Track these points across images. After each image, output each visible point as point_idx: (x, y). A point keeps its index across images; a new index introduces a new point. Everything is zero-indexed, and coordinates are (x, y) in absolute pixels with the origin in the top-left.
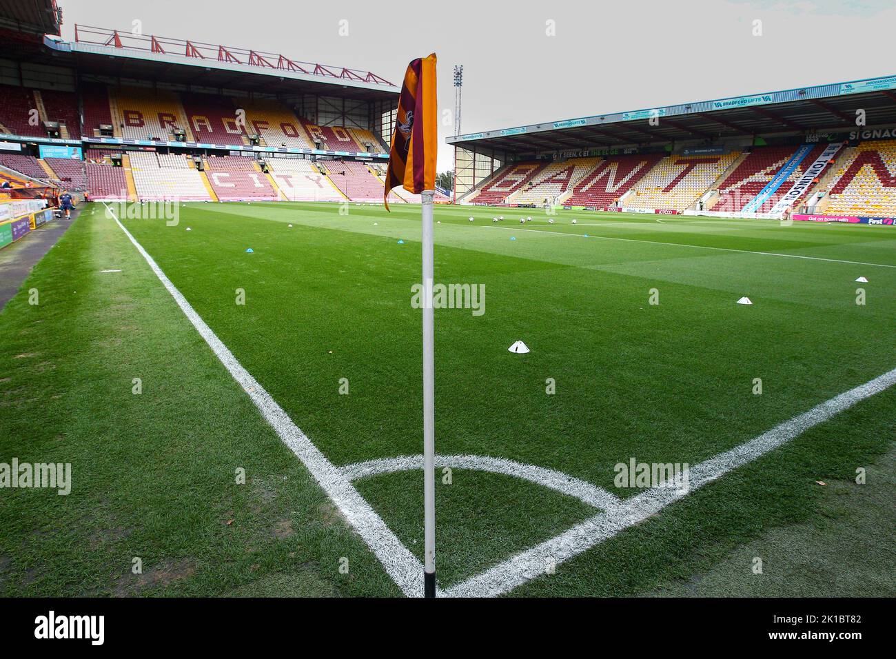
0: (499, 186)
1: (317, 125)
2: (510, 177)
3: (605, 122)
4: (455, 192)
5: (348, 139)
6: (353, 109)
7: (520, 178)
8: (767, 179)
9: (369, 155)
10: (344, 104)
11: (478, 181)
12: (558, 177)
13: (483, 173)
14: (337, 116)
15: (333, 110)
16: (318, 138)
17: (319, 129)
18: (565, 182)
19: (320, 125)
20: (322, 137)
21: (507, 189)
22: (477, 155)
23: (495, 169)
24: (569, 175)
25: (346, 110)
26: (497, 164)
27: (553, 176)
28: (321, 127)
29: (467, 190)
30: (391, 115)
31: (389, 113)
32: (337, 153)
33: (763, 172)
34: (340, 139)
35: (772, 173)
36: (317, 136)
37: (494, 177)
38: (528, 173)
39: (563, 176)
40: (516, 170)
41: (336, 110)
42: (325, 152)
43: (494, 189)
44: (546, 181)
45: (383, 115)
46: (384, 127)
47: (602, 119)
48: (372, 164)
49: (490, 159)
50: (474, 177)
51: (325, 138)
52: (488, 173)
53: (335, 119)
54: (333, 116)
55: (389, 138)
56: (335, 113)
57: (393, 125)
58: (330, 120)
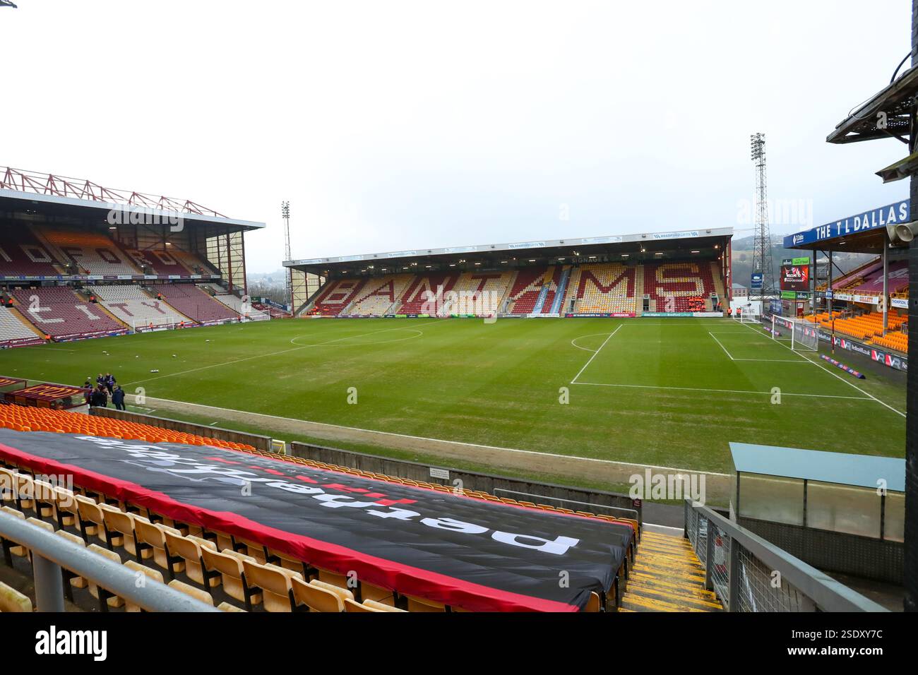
0: (331, 299)
1: (137, 248)
2: (337, 291)
3: (432, 254)
4: (293, 307)
5: (173, 263)
7: (348, 292)
8: (538, 289)
9: (200, 277)
11: (310, 295)
12: (382, 291)
13: (313, 289)
14: (158, 240)
15: (153, 235)
16: (143, 263)
17: (140, 253)
18: (391, 294)
19: (140, 249)
20: (146, 261)
21: (341, 302)
22: (308, 274)
23: (322, 284)
24: (392, 288)
26: (323, 280)
27: (377, 290)
28: (141, 252)
29: (302, 304)
30: (218, 240)
31: (215, 238)
33: (533, 284)
34: (166, 263)
35: (538, 285)
36: (141, 261)
37: (323, 292)
38: (354, 287)
39: (387, 289)
40: (341, 284)
41: (156, 236)
42: (155, 277)
43: (326, 302)
44: (374, 293)
45: (207, 240)
46: (209, 251)
47: (430, 252)
48: (204, 284)
49: (317, 277)
50: (307, 292)
51: (150, 263)
52: (317, 288)
53: (156, 243)
54: (153, 240)
55: (217, 261)
56: (155, 237)
57: (221, 249)
58: (151, 244)
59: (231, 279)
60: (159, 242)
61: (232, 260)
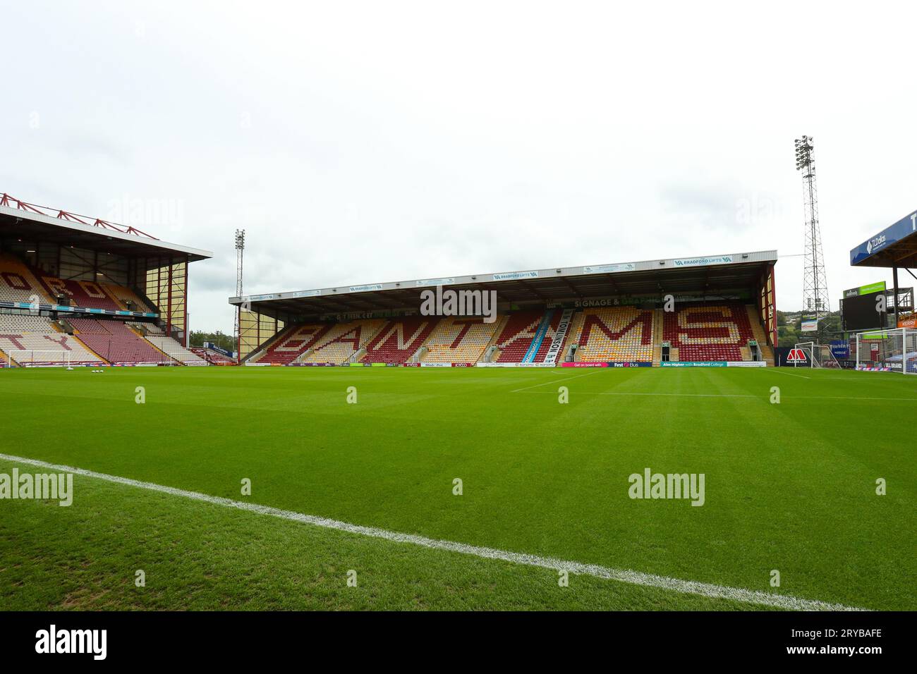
0: (286, 346)
1: (57, 276)
2: (296, 337)
3: (400, 287)
4: (239, 353)
5: (102, 296)
6: (108, 263)
7: (307, 339)
8: (531, 335)
9: (131, 313)
10: (96, 256)
11: (262, 341)
12: (347, 337)
13: (267, 334)
14: (86, 269)
15: (81, 262)
16: (60, 292)
17: (61, 282)
18: (356, 342)
19: (61, 278)
20: (66, 291)
21: (297, 349)
22: (261, 316)
23: (279, 330)
24: (358, 334)
25: (99, 264)
26: (281, 324)
27: (341, 336)
28: (64, 281)
29: (251, 350)
30: (159, 273)
31: (157, 270)
32: (88, 310)
33: (525, 331)
34: (91, 295)
35: (532, 331)
36: (58, 290)
37: (278, 337)
38: (315, 333)
39: (352, 336)
40: (301, 330)
41: (85, 263)
42: (71, 309)
43: (281, 349)
44: (337, 340)
45: (148, 272)
46: (148, 285)
47: (398, 285)
48: (136, 323)
49: (273, 320)
50: (259, 337)
51: (70, 293)
52: (272, 334)
53: (84, 273)
54: (81, 269)
55: (156, 297)
56: (83, 266)
57: (162, 283)
58: (76, 273)
59: (170, 318)
60: (89, 272)
61: (173, 295)
